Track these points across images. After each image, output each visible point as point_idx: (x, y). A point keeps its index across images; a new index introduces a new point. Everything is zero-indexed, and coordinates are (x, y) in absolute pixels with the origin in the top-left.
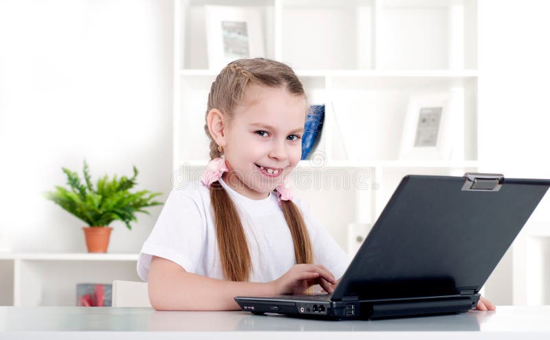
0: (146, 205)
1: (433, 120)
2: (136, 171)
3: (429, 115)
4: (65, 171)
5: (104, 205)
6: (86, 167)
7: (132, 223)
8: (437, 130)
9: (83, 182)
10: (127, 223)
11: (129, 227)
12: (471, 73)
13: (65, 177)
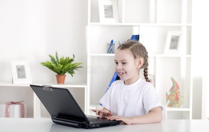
0: (78, 68)
1: (176, 40)
2: (74, 56)
3: (175, 38)
4: (50, 56)
5: (64, 68)
6: (57, 54)
7: (73, 75)
8: (177, 44)
9: (56, 60)
10: (72, 74)
11: (72, 76)
12: (189, 25)
13: (50, 58)
